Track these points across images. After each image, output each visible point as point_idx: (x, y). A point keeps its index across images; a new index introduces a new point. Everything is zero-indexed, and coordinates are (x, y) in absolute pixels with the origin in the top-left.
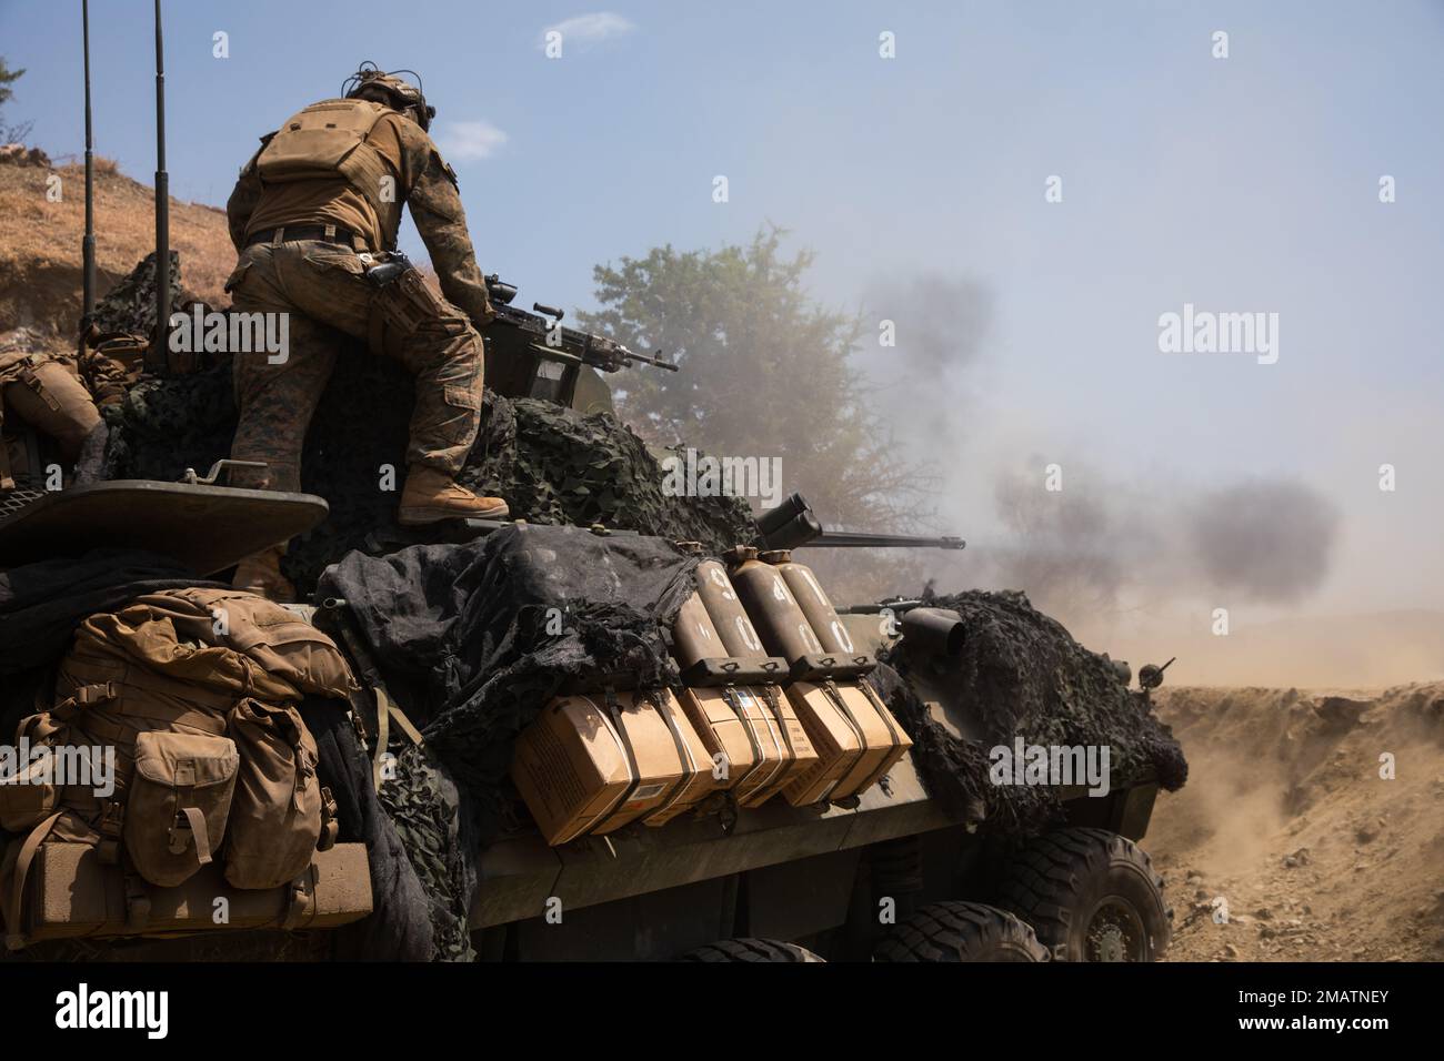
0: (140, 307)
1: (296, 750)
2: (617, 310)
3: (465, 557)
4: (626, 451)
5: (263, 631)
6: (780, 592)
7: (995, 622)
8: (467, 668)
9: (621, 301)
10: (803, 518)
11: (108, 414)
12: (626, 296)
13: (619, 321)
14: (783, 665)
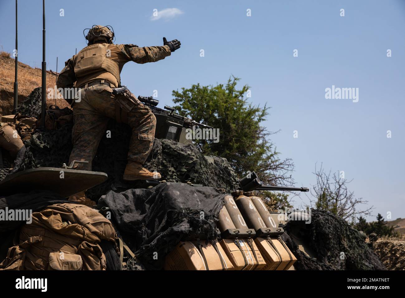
0: (33, 107)
1: (100, 259)
2: (180, 106)
3: (149, 193)
4: (198, 157)
5: (89, 218)
6: (251, 206)
7: (321, 217)
8: (149, 231)
9: (182, 103)
10: (256, 180)
11: (26, 143)
12: (183, 101)
13: (181, 110)
14: (254, 232)
